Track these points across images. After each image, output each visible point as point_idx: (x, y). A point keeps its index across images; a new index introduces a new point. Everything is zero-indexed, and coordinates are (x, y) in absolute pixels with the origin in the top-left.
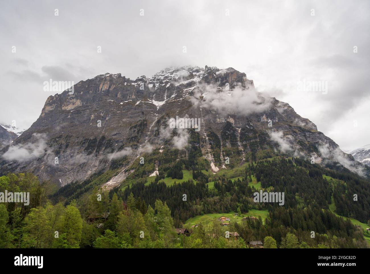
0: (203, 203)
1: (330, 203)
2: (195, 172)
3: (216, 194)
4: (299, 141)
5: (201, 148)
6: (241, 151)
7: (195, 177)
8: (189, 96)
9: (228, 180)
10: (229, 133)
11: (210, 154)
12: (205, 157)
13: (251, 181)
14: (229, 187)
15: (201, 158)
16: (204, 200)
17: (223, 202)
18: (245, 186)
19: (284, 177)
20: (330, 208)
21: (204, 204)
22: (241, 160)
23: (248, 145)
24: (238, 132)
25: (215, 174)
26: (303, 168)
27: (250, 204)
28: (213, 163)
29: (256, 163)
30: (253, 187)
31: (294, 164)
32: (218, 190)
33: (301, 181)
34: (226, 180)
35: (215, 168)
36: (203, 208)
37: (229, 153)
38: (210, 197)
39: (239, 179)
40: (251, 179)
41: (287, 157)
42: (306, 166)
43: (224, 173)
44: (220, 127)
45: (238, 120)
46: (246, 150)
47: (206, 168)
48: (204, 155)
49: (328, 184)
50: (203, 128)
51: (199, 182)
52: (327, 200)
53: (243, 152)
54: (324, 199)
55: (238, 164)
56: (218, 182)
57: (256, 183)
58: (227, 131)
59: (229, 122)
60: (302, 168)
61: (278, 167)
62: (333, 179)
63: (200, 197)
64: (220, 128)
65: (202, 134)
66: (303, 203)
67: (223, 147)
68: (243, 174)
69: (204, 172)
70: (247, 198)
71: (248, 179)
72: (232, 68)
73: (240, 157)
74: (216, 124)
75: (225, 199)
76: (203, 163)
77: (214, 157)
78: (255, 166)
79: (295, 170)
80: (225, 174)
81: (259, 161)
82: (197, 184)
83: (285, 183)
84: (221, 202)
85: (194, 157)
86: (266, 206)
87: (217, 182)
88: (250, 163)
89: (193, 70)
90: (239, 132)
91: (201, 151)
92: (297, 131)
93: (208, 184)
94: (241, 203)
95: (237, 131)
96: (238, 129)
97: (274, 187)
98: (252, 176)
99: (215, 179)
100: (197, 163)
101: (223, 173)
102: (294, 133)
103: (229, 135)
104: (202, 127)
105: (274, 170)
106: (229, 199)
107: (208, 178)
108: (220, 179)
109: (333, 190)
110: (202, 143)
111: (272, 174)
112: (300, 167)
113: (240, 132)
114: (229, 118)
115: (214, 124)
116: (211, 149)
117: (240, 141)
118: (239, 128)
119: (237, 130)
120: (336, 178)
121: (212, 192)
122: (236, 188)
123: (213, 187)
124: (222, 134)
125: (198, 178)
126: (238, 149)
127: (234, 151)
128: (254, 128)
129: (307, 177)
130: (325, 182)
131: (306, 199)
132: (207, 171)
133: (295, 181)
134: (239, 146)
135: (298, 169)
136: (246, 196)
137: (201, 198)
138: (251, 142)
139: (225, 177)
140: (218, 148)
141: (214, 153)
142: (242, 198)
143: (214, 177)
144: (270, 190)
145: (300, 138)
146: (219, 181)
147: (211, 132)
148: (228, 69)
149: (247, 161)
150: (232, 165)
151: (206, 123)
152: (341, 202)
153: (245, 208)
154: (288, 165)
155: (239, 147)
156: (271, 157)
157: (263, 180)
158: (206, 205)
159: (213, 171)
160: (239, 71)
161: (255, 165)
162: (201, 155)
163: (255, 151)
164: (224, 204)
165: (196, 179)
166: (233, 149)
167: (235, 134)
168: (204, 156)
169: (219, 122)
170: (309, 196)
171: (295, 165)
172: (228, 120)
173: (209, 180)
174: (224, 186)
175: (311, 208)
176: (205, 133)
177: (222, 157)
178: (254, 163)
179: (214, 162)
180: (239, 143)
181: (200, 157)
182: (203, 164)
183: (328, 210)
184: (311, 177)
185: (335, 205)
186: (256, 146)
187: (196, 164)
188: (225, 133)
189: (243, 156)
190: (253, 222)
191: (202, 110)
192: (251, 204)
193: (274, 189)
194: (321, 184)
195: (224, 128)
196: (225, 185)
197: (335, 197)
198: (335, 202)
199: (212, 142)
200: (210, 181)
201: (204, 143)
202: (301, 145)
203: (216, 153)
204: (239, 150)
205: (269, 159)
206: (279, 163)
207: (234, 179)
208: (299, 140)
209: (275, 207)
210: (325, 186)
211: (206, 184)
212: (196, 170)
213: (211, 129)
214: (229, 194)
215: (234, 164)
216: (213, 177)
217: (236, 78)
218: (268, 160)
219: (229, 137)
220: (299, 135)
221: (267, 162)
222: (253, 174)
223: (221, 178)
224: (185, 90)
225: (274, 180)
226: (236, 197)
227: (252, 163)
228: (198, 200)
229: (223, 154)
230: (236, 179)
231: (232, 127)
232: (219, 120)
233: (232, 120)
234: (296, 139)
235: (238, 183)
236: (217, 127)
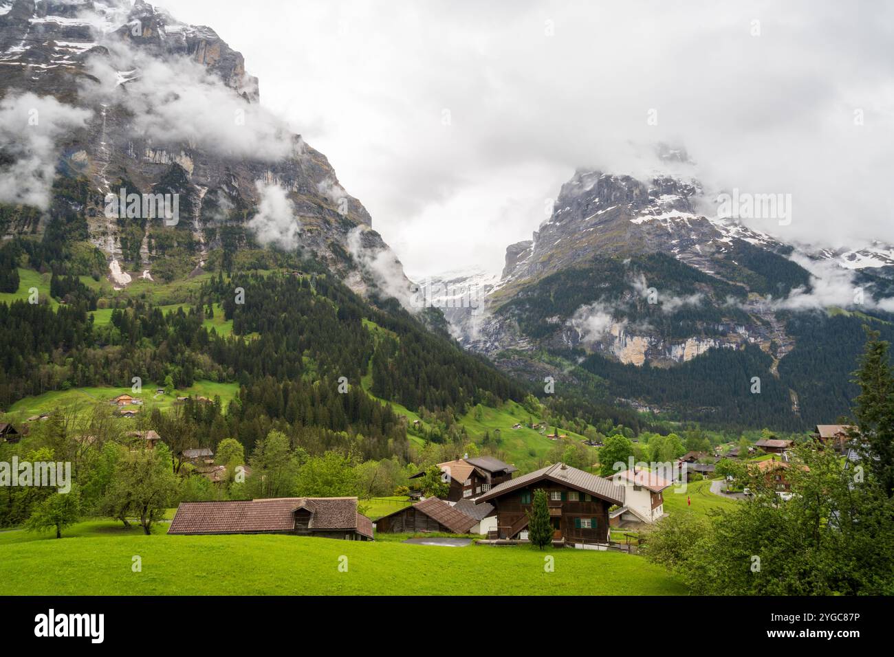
0: (72, 359)
1: (364, 373)
2: (61, 278)
3: (113, 340)
4: (332, 244)
5: (86, 216)
6: (198, 243)
7: (57, 291)
8: (71, 64)
9: (154, 308)
10: (174, 192)
11: (111, 239)
12: (95, 243)
13: (211, 316)
14: (153, 326)
15: (85, 244)
16: (77, 352)
17: (130, 361)
18: (193, 326)
19: (287, 316)
20: (362, 383)
21: (74, 362)
22: (194, 264)
23: (218, 230)
24: (199, 197)
25: (119, 292)
26: (329, 301)
27: (198, 369)
28: (116, 262)
29: (229, 276)
30: (213, 331)
31: (313, 290)
32: (121, 332)
33: (320, 326)
34: (147, 308)
35: (119, 275)
36: (69, 373)
37: (167, 243)
38: (96, 346)
39: (180, 309)
40: (211, 311)
41: (301, 274)
42: (334, 298)
43: (143, 289)
44: (151, 173)
45: (205, 166)
46: (211, 243)
47: (97, 272)
48: (94, 237)
49: (368, 337)
50: (103, 165)
51: (67, 306)
52: (360, 367)
53: (203, 247)
54: (355, 366)
55: (185, 272)
56: (123, 311)
57: (223, 321)
58: (169, 188)
59: (178, 165)
60: (327, 299)
61: (278, 291)
62: (380, 329)
63: (64, 345)
64: (152, 176)
65: (95, 180)
66: (316, 371)
67: (151, 226)
68: (193, 299)
69: (87, 281)
70: (193, 354)
71: (205, 311)
72: (211, 29)
73: (193, 258)
74: (142, 164)
75: (137, 353)
76: (86, 257)
77: (124, 247)
78: (227, 282)
79: (313, 302)
80: (146, 293)
81: (239, 273)
82: (62, 310)
83: (287, 327)
84: (126, 360)
85: (63, 238)
86: (235, 375)
87: (120, 313)
88: (215, 275)
90: (202, 195)
91: (86, 226)
92: (332, 220)
93: (93, 312)
94: (177, 364)
95: (197, 193)
96: (199, 188)
97: (260, 334)
98: (215, 305)
99: (118, 303)
100: (71, 255)
101: (141, 289)
102: (325, 223)
104: (101, 163)
105: (267, 297)
106: (148, 355)
107: (98, 298)
108: (130, 303)
109: (375, 349)
110: (91, 205)
111: (262, 306)
112: (323, 298)
113: (203, 198)
114: (181, 156)
115: (137, 162)
116: (118, 225)
117: (200, 220)
118: (203, 185)
119: (198, 190)
120: (385, 327)
121: (104, 334)
122: (172, 329)
123: (108, 321)
124: (155, 191)
125: (67, 295)
126: (190, 236)
127: (180, 240)
128: (239, 194)
129: (332, 319)
130: (365, 334)
131: (322, 364)
132: (97, 279)
133: (307, 326)
134: (196, 230)
135: (318, 301)
136: (193, 350)
137: (67, 348)
138: (226, 226)
139: (147, 302)
140: (137, 225)
141: (124, 236)
142: (182, 353)
143: (115, 298)
144: (251, 340)
145: (335, 237)
146: (129, 309)
147: (123, 180)
148: (202, 29)
149: (209, 268)
150: (170, 273)
151: (114, 154)
152: (384, 372)
153: (185, 377)
154: (300, 290)
155: (195, 234)
156: (266, 268)
157: (238, 317)
158: (80, 366)
159: (115, 283)
160: (228, 45)
161: (227, 280)
162: (86, 237)
163: (233, 248)
164: (132, 364)
165: (59, 298)
166: (179, 235)
167: (191, 199)
168: (92, 240)
169: (151, 161)
170: (329, 359)
171: (315, 292)
172: (177, 160)
173: (98, 303)
174: (138, 322)
175: (327, 383)
176: (107, 179)
177: (147, 251)
178: (225, 276)
179: (120, 260)
180: (197, 224)
181: (82, 240)
182: (88, 260)
183: (359, 387)
184: (340, 320)
185: (373, 377)
186: (237, 236)
187: (67, 257)
188: (164, 191)
189: (202, 256)
190: (199, 408)
191: (107, 116)
192: (201, 369)
193: (260, 338)
194: (356, 336)
195: (162, 177)
196: (143, 321)
197: (375, 362)
198: (374, 372)
200: (102, 306)
201: (100, 206)
202: (334, 252)
203: (129, 237)
204: (194, 239)
205: (261, 272)
206: (282, 282)
207: (170, 307)
208: (332, 240)
209: (255, 377)
210: (362, 339)
211: (89, 314)
212: (64, 274)
213: (126, 172)
214: (150, 343)
215: (175, 271)
216: (111, 297)
217: (217, 58)
218: (258, 274)
220: (334, 231)
221: (255, 277)
222: (218, 301)
223: (134, 302)
224: (60, 44)
225: (264, 320)
226: (168, 351)
227: (221, 276)
228: (57, 353)
229: (149, 243)
230: (175, 309)
231: (186, 180)
232: (152, 154)
233: (189, 163)
234: (327, 238)
235: (178, 317)
236: (145, 172)
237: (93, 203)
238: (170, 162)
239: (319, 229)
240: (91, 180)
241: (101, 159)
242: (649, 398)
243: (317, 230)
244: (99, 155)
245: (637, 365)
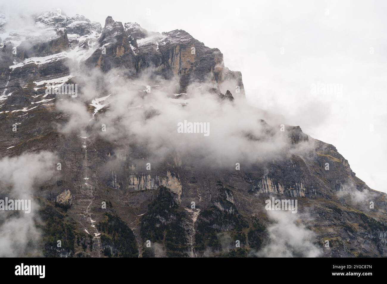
10: (163, 221)
24: (192, 221)
44: (138, 203)
45: (194, 185)
50: (88, 203)
58: (158, 217)
59: (165, 188)
64: (138, 206)
65: (81, 220)
72: (184, 32)
74: (127, 194)
89: (69, 26)
90: (195, 219)
92: (355, 225)
95: (188, 217)
96: (190, 211)
102: (346, 230)
103: (164, 227)
104: (85, 200)
113: (196, 222)
114: (167, 178)
115: (122, 192)
118: (194, 207)
119: (189, 213)
124: (143, 223)
128: (236, 211)
145: (363, 246)
147: (109, 216)
151: (98, 188)
160: (203, 44)
167: (183, 225)
169: (136, 189)
172: (164, 183)
176: (93, 218)
188: (153, 221)
191: (87, 148)
195: (149, 205)
199: (111, 248)
201: (88, 250)
208: (359, 251)
217: (193, 61)
219: (165, 233)
220: (361, 239)
224: (38, 84)
231: (175, 204)
232: (136, 182)
233: (176, 184)
234: (352, 250)
236: (131, 203)
237: (81, 247)
238: (156, 187)
239: (340, 239)
240: (77, 221)
241: (86, 197)
243: (338, 241)
244: (83, 192)
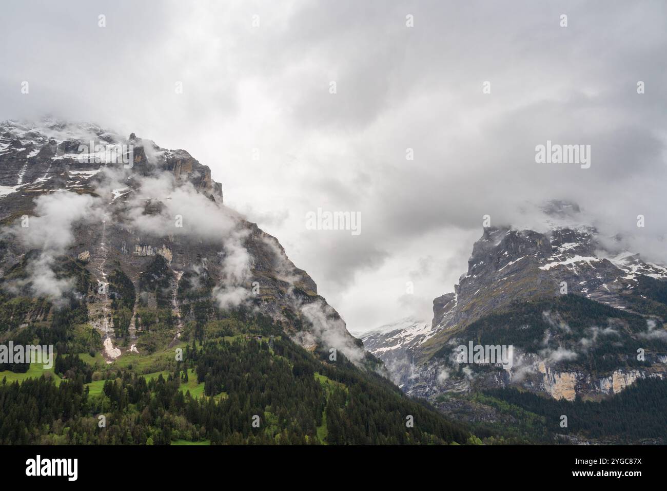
0: (69, 428)
1: (319, 425)
2: (64, 356)
3: (104, 408)
4: (286, 309)
5: (87, 303)
6: (176, 318)
7: (60, 367)
8: (80, 187)
9: (139, 377)
10: (157, 278)
11: (106, 320)
12: (92, 325)
13: (186, 380)
14: (137, 394)
15: (85, 326)
16: (74, 422)
17: (117, 427)
18: (171, 390)
19: (250, 375)
20: (318, 434)
21: (70, 430)
22: (172, 336)
23: (191, 306)
24: (177, 280)
25: (111, 365)
26: (286, 359)
27: (175, 430)
28: (109, 339)
29: (201, 344)
30: (188, 393)
31: (271, 351)
32: (111, 400)
33: (279, 383)
34: (133, 377)
35: (111, 350)
36: (66, 441)
37: (151, 320)
38: (90, 415)
39: (161, 376)
40: (187, 376)
41: (261, 337)
42: (290, 356)
43: (130, 361)
44: (140, 264)
45: (181, 255)
46: (186, 317)
47: (93, 349)
48: (93, 320)
49: (321, 390)
50: (102, 261)
51: (67, 380)
52: (315, 419)
53: (180, 321)
54: (311, 417)
55: (165, 344)
56: (113, 381)
57: (196, 384)
58: (153, 275)
59: (160, 256)
60: (283, 358)
61: (242, 354)
62: (330, 381)
63: (63, 416)
64: (140, 266)
65: (95, 273)
66: (276, 425)
67: (139, 307)
68: (171, 366)
69: (85, 358)
70: (171, 416)
71: (181, 376)
72: (186, 151)
73: (171, 331)
74: (132, 257)
75: (124, 418)
76: (85, 338)
77: (116, 327)
78: (199, 350)
79: (272, 362)
80: (132, 364)
81: (209, 341)
82: (63, 385)
83: (250, 386)
84: (114, 426)
85: (67, 323)
86: (206, 433)
87: (111, 383)
88: (189, 344)
89: (102, 135)
90: (179, 278)
91: (86, 311)
93: (89, 384)
94: (157, 426)
95: (175, 276)
96: (176, 272)
97: (228, 394)
98: (189, 370)
99: (109, 375)
100: (73, 336)
101: (128, 361)
102: (278, 292)
103: (156, 282)
104: (100, 259)
105: (233, 360)
106: (133, 419)
107: (93, 372)
108: (119, 374)
109: (327, 401)
110: (91, 294)
111: (229, 368)
112: (280, 357)
113: (180, 280)
114: (163, 249)
115: (128, 256)
116: (112, 308)
117: (178, 299)
118: (179, 270)
119: (176, 274)
120: (335, 380)
121: (97, 404)
122: (153, 395)
123: (100, 392)
124: (141, 279)
125: (69, 371)
126: (169, 313)
127: (161, 316)
129: (289, 376)
130: (317, 387)
131: (282, 418)
132: (93, 355)
133: (267, 384)
134: (174, 308)
135: (276, 360)
136: (171, 413)
137: (66, 418)
138: (199, 302)
139: (133, 372)
140: (127, 307)
141: (116, 317)
142: (162, 416)
143: (107, 370)
144: (220, 399)
145: (288, 303)
146: (118, 379)
147: (117, 271)
148: (179, 152)
149: (185, 339)
150: (152, 345)
151: (111, 251)
152: (336, 422)
153: (164, 438)
154: (260, 352)
155: (173, 310)
156: (230, 334)
157: (209, 379)
158: (75, 434)
159: (108, 357)
160: (198, 162)
161: (199, 348)
162: (86, 320)
163: (204, 320)
164: (120, 430)
165: (61, 374)
166: (161, 313)
167: (170, 281)
168: (91, 323)
169: (139, 254)
170: (288, 413)
171: (273, 353)
172: (160, 252)
173: (93, 376)
174: (126, 390)
175: (287, 435)
176: (105, 272)
177: (134, 328)
178: (197, 344)
179: (112, 338)
180: (175, 303)
181: (82, 323)
182: (87, 340)
183: (315, 437)
184: (295, 375)
185: (327, 428)
186: (207, 310)
187: (70, 338)
188: (149, 278)
189: (179, 328)
191: (105, 223)
192: (178, 430)
193: (227, 397)
194: (310, 390)
195: (147, 266)
196: (130, 389)
197: (328, 413)
198: (328, 423)
199: (116, 294)
200: (96, 379)
202: (288, 316)
203: (121, 318)
204: (172, 315)
205: (227, 339)
206: (245, 346)
207: (151, 375)
208: (285, 306)
209: (224, 434)
210: (315, 392)
211: (85, 386)
212: (67, 353)
213: (119, 265)
214: (135, 408)
215: (156, 343)
216: (104, 370)
218: (225, 340)
219: (157, 287)
221: (223, 343)
222: (192, 367)
223: (122, 373)
224: (73, 173)
225: (231, 381)
226: (150, 414)
227: (194, 345)
228: (57, 423)
229: (137, 321)
230: (156, 376)
231: (167, 267)
232: (140, 249)
233: (169, 253)
234: (280, 305)
235: (158, 383)
236: (134, 264)
237: (93, 292)
238: (154, 254)
239: (274, 298)
240: (92, 273)
241: (101, 257)
242: (587, 432)
243: (272, 299)
244: (99, 253)
245: (569, 400)
